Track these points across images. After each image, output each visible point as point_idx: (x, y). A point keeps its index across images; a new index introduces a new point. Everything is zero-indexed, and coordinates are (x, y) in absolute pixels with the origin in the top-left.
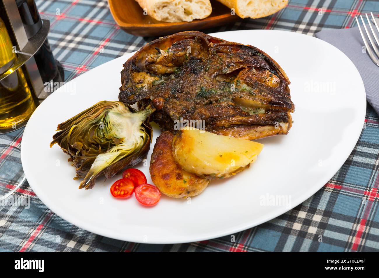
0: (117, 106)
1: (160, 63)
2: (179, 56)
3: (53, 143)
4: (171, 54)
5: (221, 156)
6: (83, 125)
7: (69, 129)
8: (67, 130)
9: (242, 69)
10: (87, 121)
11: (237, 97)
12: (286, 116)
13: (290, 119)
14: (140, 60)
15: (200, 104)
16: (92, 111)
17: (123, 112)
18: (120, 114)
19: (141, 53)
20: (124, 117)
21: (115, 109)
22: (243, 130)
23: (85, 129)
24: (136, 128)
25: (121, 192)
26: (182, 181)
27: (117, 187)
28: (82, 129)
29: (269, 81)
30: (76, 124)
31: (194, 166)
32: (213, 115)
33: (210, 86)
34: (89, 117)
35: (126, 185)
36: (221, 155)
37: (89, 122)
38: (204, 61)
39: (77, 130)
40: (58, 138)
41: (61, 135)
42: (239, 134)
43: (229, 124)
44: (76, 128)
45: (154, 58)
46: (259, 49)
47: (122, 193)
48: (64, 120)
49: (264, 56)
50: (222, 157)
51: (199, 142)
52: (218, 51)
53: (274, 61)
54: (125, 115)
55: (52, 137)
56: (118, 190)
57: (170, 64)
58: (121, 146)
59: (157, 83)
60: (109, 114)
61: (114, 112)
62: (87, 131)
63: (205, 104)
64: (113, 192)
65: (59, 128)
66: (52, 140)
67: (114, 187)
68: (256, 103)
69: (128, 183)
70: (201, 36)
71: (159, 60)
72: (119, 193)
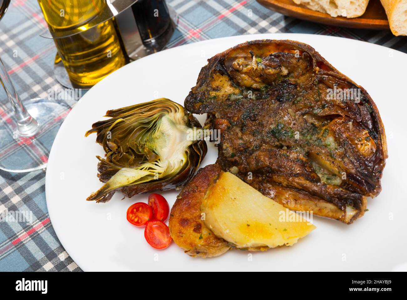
0: (176, 111)
1: (246, 73)
2: (268, 73)
3: (90, 132)
4: (260, 68)
5: (248, 225)
6: (132, 121)
7: (113, 121)
8: (111, 122)
9: (338, 116)
10: (138, 117)
11: (313, 151)
12: (360, 200)
13: (363, 207)
14: (232, 59)
15: (268, 144)
16: (147, 108)
17: (178, 122)
18: (173, 123)
19: (235, 51)
20: (177, 128)
21: (171, 116)
22: (301, 196)
23: (132, 127)
24: (182, 148)
25: (135, 217)
26: (199, 235)
27: (135, 210)
28: (129, 126)
29: (362, 144)
30: (123, 118)
31: (212, 226)
32: (272, 165)
33: (290, 125)
34: (142, 113)
35: (144, 212)
36: (249, 224)
37: (140, 119)
38: (298, 89)
39: (123, 125)
40: (99, 127)
41: (103, 125)
42: (296, 200)
43: (288, 185)
44: (123, 121)
45: (240, 66)
46: (370, 97)
47: (136, 220)
48: (115, 108)
49: (372, 109)
50: (249, 227)
51: (232, 199)
52: (321, 81)
53: (380, 121)
54: (178, 126)
55: (92, 125)
56: (135, 214)
57: (257, 79)
58: (156, 165)
59: (233, 97)
60: (164, 119)
61: (170, 118)
62: (134, 129)
63: (274, 145)
64: (129, 213)
65: (107, 115)
66: (91, 128)
67: (132, 208)
68: (332, 168)
69: (147, 211)
70: (311, 54)
71: (245, 69)
72: (133, 218)
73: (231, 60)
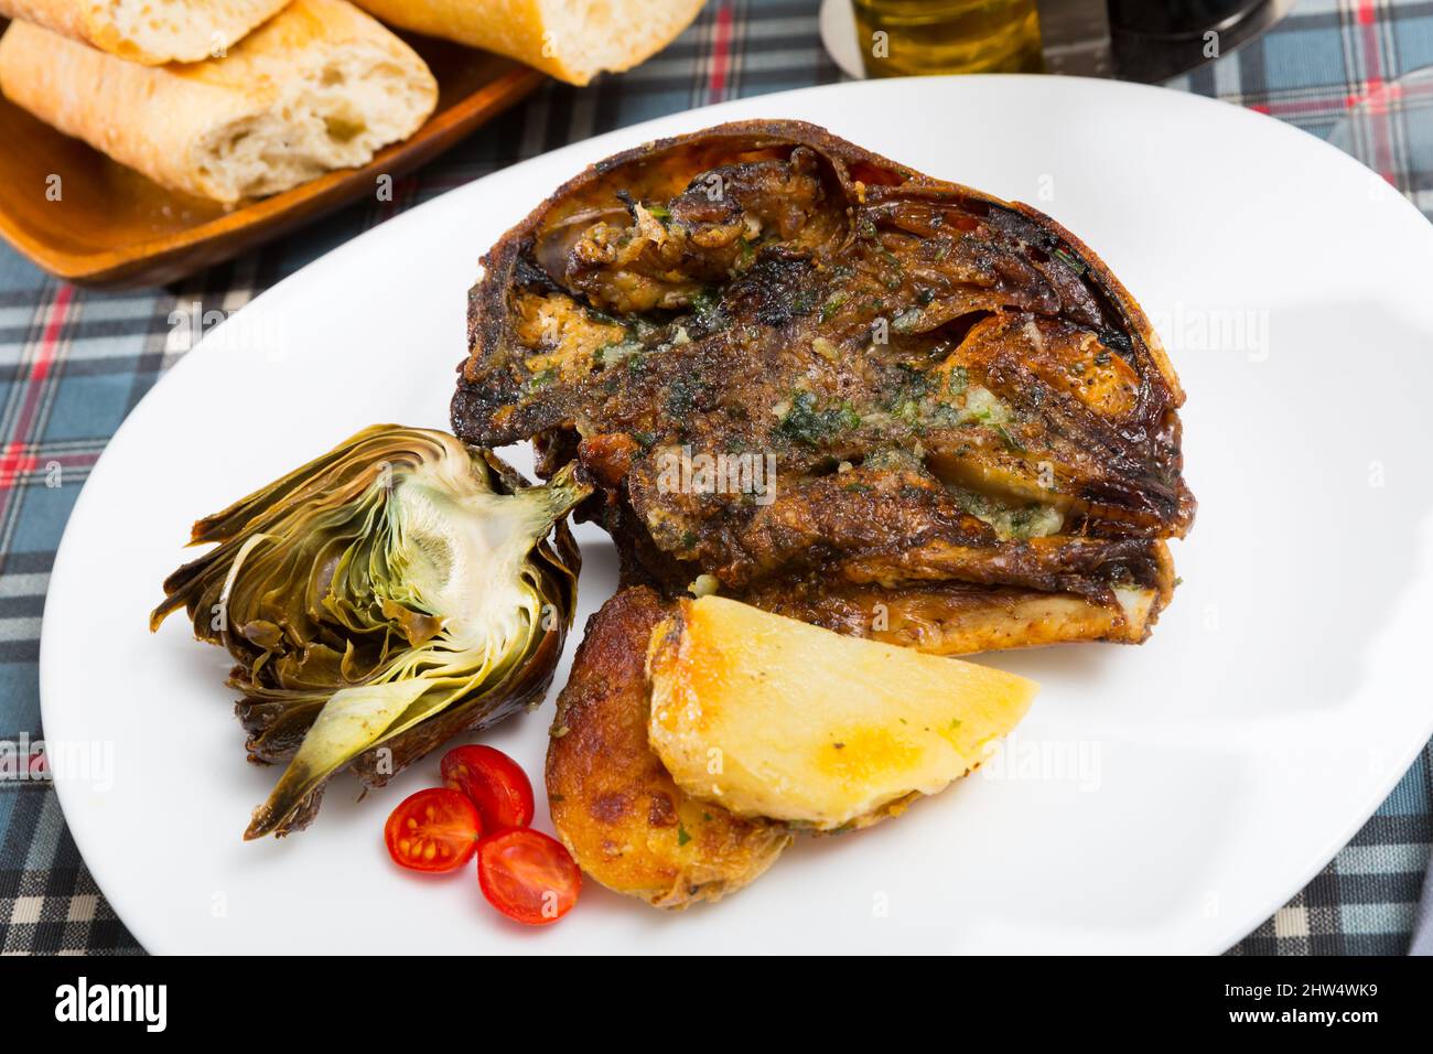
0: (436, 456)
1: (630, 267)
2: (710, 244)
3: (162, 611)
4: (676, 236)
5: (839, 746)
6: (294, 533)
7: (232, 551)
8: (226, 555)
9: (979, 316)
10: (310, 514)
11: (942, 450)
12: (1152, 557)
13: (1165, 575)
14: (555, 236)
15: (785, 471)
16: (331, 475)
17: (457, 489)
18: (444, 498)
19: (558, 207)
20: (463, 510)
21: (426, 474)
22: (952, 603)
23: (302, 552)
24: (505, 565)
25: (425, 846)
26: (674, 832)
27: (412, 823)
28: (291, 551)
29: (1090, 382)
30: (263, 530)
31: (720, 787)
32: (831, 530)
33: (835, 389)
34: (320, 496)
35: (447, 819)
36: (838, 742)
37: (319, 517)
38: (820, 267)
39: (268, 555)
40: (188, 587)
41: (200, 576)
42: (940, 621)
43: (901, 579)
44: (265, 543)
45: (605, 248)
46: (1063, 229)
47: (431, 852)
48: (218, 506)
49: (1080, 262)
50: (844, 749)
51: (752, 678)
52: (886, 224)
53: (1125, 295)
54: (465, 502)
55: (162, 585)
56: (417, 835)
57: (674, 275)
58: (437, 649)
59: (611, 357)
60: (404, 492)
61: (424, 483)
62: (309, 558)
63: (808, 470)
64: (395, 840)
65: (197, 537)
66: (162, 597)
67: (399, 819)
68: (1024, 483)
69: (457, 809)
70: (820, 149)
71: (624, 255)
72: (417, 851)
73: (553, 240)
